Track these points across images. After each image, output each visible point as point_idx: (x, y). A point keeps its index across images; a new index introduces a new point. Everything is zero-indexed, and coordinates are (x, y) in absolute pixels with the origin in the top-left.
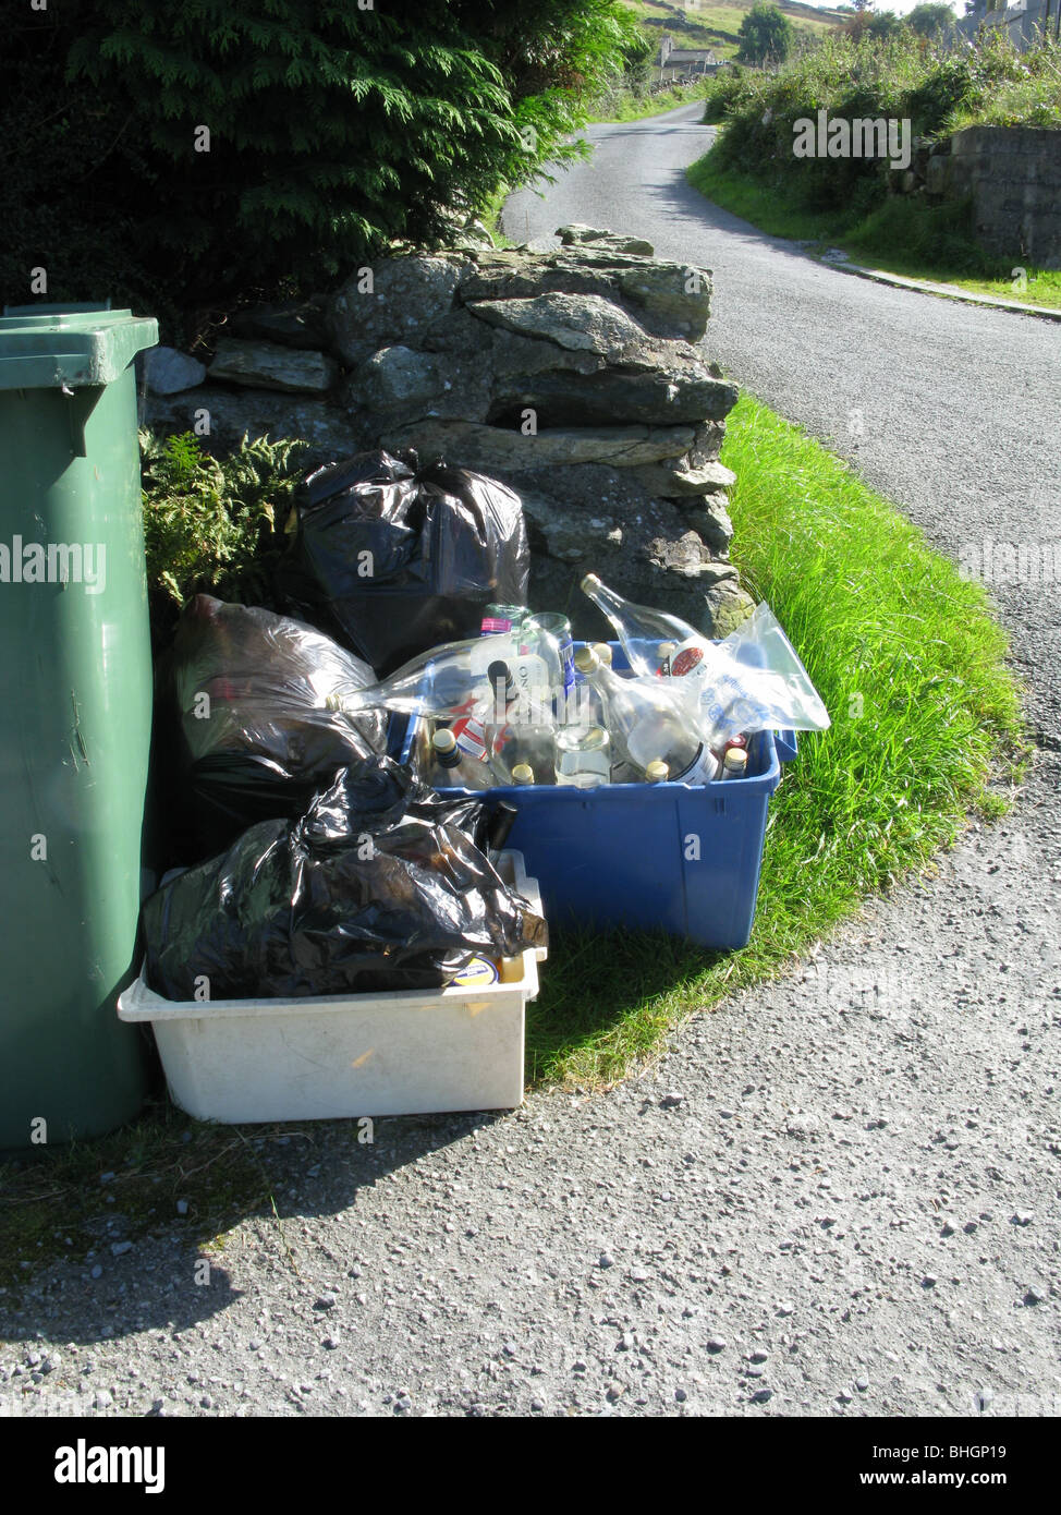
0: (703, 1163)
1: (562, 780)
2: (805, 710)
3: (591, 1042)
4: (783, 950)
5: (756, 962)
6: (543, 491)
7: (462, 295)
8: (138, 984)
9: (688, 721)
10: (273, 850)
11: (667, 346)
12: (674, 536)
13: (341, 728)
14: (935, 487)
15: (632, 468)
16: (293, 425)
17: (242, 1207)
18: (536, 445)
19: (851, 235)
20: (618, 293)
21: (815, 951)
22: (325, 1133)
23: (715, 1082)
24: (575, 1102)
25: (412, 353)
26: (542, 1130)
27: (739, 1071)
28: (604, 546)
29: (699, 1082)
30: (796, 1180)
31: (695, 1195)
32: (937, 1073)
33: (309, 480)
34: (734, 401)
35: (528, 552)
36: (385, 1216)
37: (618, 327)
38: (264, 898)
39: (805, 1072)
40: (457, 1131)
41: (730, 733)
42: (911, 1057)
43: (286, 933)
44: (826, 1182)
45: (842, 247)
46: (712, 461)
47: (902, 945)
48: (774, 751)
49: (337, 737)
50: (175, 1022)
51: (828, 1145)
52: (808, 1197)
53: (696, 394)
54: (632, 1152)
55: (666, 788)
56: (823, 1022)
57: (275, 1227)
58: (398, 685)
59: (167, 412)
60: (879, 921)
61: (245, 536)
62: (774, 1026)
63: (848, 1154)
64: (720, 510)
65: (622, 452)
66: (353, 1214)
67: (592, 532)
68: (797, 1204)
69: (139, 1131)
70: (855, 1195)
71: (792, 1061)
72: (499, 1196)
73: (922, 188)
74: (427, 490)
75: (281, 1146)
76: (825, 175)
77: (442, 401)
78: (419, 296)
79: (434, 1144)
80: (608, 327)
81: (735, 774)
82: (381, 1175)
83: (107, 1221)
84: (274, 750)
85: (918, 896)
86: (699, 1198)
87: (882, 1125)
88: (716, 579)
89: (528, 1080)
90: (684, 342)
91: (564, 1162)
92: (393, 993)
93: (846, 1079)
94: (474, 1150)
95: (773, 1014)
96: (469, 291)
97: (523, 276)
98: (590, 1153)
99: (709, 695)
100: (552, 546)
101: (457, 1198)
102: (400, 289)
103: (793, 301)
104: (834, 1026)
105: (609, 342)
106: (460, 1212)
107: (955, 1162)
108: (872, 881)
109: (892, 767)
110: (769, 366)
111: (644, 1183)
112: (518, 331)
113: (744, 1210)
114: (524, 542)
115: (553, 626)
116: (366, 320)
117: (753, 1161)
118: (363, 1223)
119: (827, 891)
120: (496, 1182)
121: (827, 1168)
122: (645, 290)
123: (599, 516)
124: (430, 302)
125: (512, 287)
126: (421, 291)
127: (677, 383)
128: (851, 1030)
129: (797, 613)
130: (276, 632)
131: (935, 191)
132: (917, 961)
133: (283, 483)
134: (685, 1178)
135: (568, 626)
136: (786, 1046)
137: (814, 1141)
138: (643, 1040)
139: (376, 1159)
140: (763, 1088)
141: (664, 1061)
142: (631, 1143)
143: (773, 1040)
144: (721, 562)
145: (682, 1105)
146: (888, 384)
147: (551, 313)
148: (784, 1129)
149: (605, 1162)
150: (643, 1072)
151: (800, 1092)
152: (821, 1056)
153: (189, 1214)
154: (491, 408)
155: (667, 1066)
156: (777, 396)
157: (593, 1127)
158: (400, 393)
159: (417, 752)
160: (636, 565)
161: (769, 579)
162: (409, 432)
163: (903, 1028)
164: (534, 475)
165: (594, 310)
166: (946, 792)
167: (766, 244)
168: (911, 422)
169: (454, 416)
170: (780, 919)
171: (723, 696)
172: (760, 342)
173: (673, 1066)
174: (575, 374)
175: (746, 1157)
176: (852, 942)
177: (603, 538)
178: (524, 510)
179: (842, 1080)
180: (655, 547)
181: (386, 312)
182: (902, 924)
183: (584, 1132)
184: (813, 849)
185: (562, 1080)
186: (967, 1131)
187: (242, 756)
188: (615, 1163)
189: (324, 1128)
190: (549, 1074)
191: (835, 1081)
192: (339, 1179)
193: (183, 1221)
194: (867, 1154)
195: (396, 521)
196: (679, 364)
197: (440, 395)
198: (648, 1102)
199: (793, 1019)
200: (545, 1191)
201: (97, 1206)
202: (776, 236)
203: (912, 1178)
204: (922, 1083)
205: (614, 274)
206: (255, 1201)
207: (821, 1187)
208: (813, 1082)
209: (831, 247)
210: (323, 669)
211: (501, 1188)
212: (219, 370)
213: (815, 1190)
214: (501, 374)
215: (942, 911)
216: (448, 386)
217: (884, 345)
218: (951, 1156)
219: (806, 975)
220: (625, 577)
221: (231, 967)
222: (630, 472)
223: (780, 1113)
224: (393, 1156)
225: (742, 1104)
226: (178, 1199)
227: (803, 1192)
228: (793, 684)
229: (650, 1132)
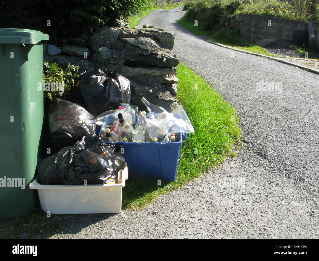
0: (160, 226)
1: (134, 141)
2: (189, 128)
3: (138, 200)
4: (183, 182)
5: (176, 185)
6: (135, 80)
7: (120, 37)
8: (35, 181)
9: (163, 130)
10: (67, 152)
11: (164, 50)
12: (164, 92)
13: (85, 127)
14: (226, 88)
15: (156, 77)
16: (80, 63)
17: (55, 232)
18: (134, 70)
19: (213, 35)
20: (154, 38)
21: (190, 183)
22: (76, 217)
23: (165, 209)
24: (133, 212)
25: (108, 49)
26: (125, 218)
27: (170, 207)
28: (148, 93)
29: (161, 209)
30: (181, 230)
31: (158, 232)
32: (215, 209)
33: (82, 74)
34: (179, 63)
35: (130, 93)
36: (87, 234)
37: (153, 45)
38: (64, 162)
39: (185, 208)
40: (106, 217)
41: (172, 133)
42: (209, 205)
43: (68, 170)
44: (187, 231)
45: (211, 38)
46: (174, 76)
47: (209, 182)
48: (181, 137)
49: (84, 129)
50: (42, 190)
51: (189, 223)
52: (183, 234)
53: (170, 61)
54: (144, 223)
55: (157, 144)
56: (190, 198)
57: (62, 236)
58: (99, 119)
59: (52, 59)
60: (205, 177)
61: (67, 86)
62: (179, 198)
63: (193, 225)
64: (175, 87)
65: (153, 73)
66: (80, 234)
67: (145, 90)
68: (180, 235)
69: (33, 215)
70: (194, 234)
71: (182, 205)
72: (114, 231)
73: (229, 26)
74: (109, 78)
75: (65, 219)
76: (208, 22)
77: (114, 59)
78: (110, 37)
79: (100, 220)
80: (151, 45)
81: (173, 141)
82: (88, 226)
83: (23, 234)
84: (69, 131)
85: (214, 172)
86: (159, 233)
87: (201, 219)
88: (173, 102)
89: (122, 207)
90: (168, 49)
91: (129, 225)
92: (92, 185)
93: (194, 209)
94: (109, 221)
95: (179, 196)
96: (121, 36)
97: (133, 33)
98: (135, 223)
99: (167, 124)
100: (136, 93)
101: (104, 231)
102: (106, 35)
103: (199, 48)
104: (193, 199)
105: (151, 48)
106: (105, 234)
107: (217, 227)
108: (204, 169)
109: (210, 145)
110: (192, 61)
111: (147, 229)
112: (131, 45)
113: (168, 236)
114: (130, 91)
115: (134, 108)
116: (98, 41)
117: (172, 226)
118: (82, 236)
119: (194, 170)
120: (113, 228)
121: (188, 228)
122: (160, 37)
123: (147, 86)
124: (112, 38)
125: (131, 35)
126: (110, 35)
127: (166, 58)
128: (196, 199)
129: (191, 110)
130: (72, 106)
131: (232, 27)
132: (213, 186)
133: (77, 76)
134: (156, 229)
135: (137, 108)
136: (181, 202)
137: (185, 222)
138: (150, 200)
139: (87, 222)
140: (175, 211)
141: (154, 204)
142: (145, 221)
143: (179, 201)
144: (174, 98)
145: (157, 214)
146: (218, 66)
147: (139, 41)
148: (179, 219)
149: (138, 225)
150: (150, 207)
151: (183, 212)
152: (189, 205)
153: (43, 233)
154: (125, 61)
155: (154, 205)
156: (193, 67)
157: (136, 218)
158: (104, 57)
159: (102, 134)
160: (155, 98)
161: (185, 103)
162: (106, 66)
163: (208, 199)
164: (134, 77)
165: (148, 41)
166: (222, 151)
167: (194, 36)
168: (222, 74)
169: (116, 63)
170: (183, 176)
171: (171, 125)
172: (190, 56)
173: (156, 206)
174: (144, 55)
175: (170, 225)
176: (198, 181)
177: (148, 91)
178: (130, 84)
179: (193, 210)
180: (159, 94)
181: (102, 40)
182: (210, 178)
183: (134, 218)
184: (191, 161)
185: (130, 207)
186: (220, 221)
187: (62, 132)
188: (141, 225)
189: (76, 216)
190: (128, 206)
191: (192, 210)
192: (78, 226)
193: (41, 234)
194: (197, 225)
195: (101, 84)
196: (167, 54)
197: (113, 58)
198: (149, 213)
199: (184, 197)
200: (124, 230)
201: (22, 231)
202: (197, 35)
203: (207, 230)
204: (211, 211)
205: (154, 34)
206: (58, 230)
207: (186, 232)
208: (186, 210)
209: (209, 38)
210: (82, 114)
211: (114, 229)
212: (65, 50)
213: (185, 232)
214: (127, 54)
215: (219, 176)
216: (115, 56)
217: (218, 58)
218: (216, 226)
219: (188, 188)
220: (152, 100)
221: (56, 178)
222: (155, 77)
223: (178, 216)
224: (91, 222)
225: (170, 214)
226: (41, 229)
227: (182, 233)
228: (186, 122)
229: (149, 219)
